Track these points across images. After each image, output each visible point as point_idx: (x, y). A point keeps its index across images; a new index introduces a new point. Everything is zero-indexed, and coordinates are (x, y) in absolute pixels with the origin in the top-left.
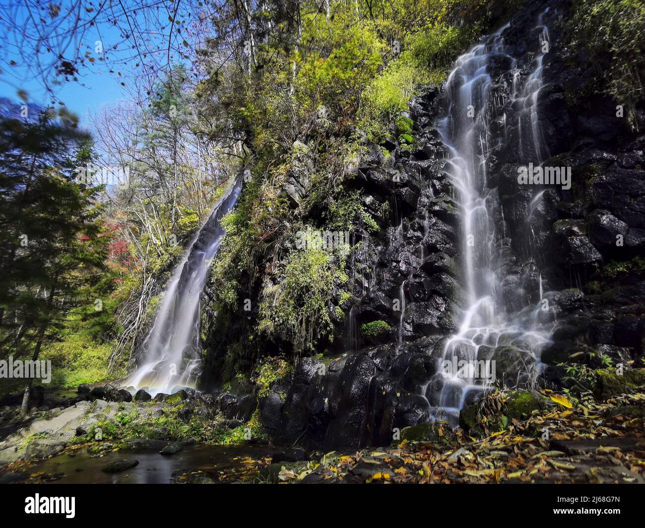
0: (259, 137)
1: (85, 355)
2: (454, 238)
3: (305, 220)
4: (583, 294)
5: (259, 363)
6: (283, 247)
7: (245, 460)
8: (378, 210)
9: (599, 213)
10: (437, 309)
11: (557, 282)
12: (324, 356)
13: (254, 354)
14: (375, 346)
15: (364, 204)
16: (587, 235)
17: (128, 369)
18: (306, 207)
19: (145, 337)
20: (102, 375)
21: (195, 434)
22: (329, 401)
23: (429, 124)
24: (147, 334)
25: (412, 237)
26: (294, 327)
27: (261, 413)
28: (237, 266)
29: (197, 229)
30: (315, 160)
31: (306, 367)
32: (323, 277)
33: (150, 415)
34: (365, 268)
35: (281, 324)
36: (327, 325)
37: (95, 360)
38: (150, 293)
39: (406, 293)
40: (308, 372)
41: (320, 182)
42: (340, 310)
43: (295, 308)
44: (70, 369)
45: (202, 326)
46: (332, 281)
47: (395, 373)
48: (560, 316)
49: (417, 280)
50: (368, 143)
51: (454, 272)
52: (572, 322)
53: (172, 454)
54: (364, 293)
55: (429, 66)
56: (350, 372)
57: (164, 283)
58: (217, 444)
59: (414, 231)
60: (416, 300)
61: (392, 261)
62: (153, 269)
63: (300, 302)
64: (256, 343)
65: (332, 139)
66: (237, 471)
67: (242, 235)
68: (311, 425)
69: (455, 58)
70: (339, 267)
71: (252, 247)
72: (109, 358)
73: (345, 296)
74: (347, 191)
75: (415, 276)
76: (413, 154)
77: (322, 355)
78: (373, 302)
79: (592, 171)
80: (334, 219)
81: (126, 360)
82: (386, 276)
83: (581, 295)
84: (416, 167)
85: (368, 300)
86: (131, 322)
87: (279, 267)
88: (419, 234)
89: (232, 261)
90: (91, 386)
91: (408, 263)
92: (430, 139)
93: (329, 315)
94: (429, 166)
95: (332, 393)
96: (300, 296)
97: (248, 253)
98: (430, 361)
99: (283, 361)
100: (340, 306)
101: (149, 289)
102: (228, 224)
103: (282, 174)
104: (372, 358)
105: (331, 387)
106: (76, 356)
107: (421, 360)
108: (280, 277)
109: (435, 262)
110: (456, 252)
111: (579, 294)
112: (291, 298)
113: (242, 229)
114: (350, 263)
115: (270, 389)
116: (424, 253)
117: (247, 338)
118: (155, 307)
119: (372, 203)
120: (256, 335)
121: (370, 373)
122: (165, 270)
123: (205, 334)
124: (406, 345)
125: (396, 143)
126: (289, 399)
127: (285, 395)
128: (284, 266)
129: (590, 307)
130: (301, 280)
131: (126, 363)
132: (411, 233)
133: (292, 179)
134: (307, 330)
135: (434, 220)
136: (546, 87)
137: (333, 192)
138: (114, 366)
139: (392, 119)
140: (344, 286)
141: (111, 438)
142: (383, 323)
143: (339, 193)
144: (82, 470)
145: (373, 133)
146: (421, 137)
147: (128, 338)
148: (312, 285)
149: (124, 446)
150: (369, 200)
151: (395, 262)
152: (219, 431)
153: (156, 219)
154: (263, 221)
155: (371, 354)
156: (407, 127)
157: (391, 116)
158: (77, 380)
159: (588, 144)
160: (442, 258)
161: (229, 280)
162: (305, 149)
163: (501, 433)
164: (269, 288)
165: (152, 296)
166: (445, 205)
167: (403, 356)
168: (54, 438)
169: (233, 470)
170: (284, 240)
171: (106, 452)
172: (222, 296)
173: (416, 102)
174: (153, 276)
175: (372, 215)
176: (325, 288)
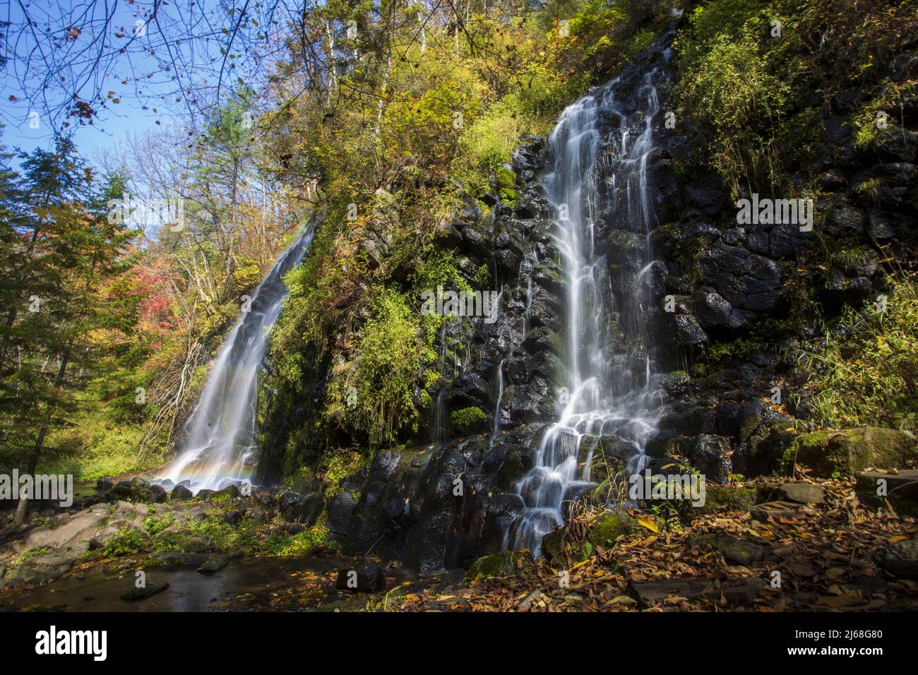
0: (335, 182)
1: (109, 439)
2: (559, 310)
3: (387, 283)
4: (689, 378)
5: (327, 456)
6: (359, 315)
7: (306, 576)
8: (474, 275)
9: (705, 290)
10: (538, 392)
11: (665, 364)
12: (406, 448)
13: (321, 444)
14: (466, 436)
15: (459, 267)
16: (694, 314)
17: (165, 456)
18: (389, 268)
19: (188, 416)
20: (130, 464)
21: (245, 544)
22: (410, 502)
23: (533, 179)
24: (191, 412)
25: (513, 308)
26: (370, 414)
27: (329, 515)
28: (302, 336)
29: (257, 284)
30: (401, 211)
31: (384, 462)
32: (406, 354)
33: (188, 520)
34: (458, 344)
35: (354, 410)
36: (410, 411)
37: (122, 445)
38: (196, 361)
39: (505, 374)
40: (386, 467)
41: (407, 239)
42: (427, 395)
43: (372, 391)
44: (88, 457)
45: (259, 405)
46: (417, 360)
47: (488, 469)
48: (667, 401)
49: (517, 359)
50: (464, 196)
51: (559, 350)
52: (678, 409)
53: (214, 571)
54: (456, 373)
55: (535, 114)
56: (437, 468)
57: (214, 349)
58: (272, 555)
59: (516, 300)
60: (516, 382)
61: (490, 336)
62: (200, 332)
63: (377, 384)
64: (324, 430)
65: (423, 188)
66: (295, 592)
67: (310, 296)
68: (388, 530)
69: (562, 108)
70: (427, 342)
71: (321, 313)
72: (141, 443)
73: (433, 376)
74: (438, 251)
75: (515, 354)
76: (516, 212)
77: (403, 446)
78: (466, 386)
79: (699, 245)
80: (422, 284)
81: (163, 445)
82: (483, 353)
83: (688, 379)
84: (519, 226)
85: (460, 383)
86: (170, 397)
87: (353, 339)
88: (521, 304)
89: (296, 329)
90: (116, 478)
91: (507, 339)
92: (534, 196)
93: (413, 400)
94: (533, 227)
95: (414, 493)
96: (378, 376)
97: (315, 320)
98: (528, 455)
99: (356, 454)
100: (427, 389)
101: (194, 357)
102: (294, 282)
103: (361, 227)
104: (462, 452)
105: (414, 486)
106: (96, 440)
107: (518, 453)
108: (354, 352)
109: (538, 338)
110: (561, 328)
111: (685, 377)
112: (366, 379)
113: (310, 289)
114: (440, 338)
115: (340, 487)
116: (526, 327)
117: (313, 424)
118: (201, 379)
119: (468, 266)
120: (324, 422)
121: (459, 469)
122: (215, 334)
123: (263, 416)
124: (502, 435)
125: (497, 198)
126: (363, 499)
127: (358, 493)
128: (359, 339)
129: (695, 392)
130: (380, 357)
131: (162, 449)
132: (512, 303)
133: (373, 234)
134: (386, 418)
135: (538, 289)
136: (654, 151)
137: (422, 252)
138: (147, 453)
139: (493, 170)
140: (432, 365)
141: (135, 551)
142: (477, 411)
143: (428, 253)
144: (93, 599)
145: (470, 184)
146: (525, 192)
147: (167, 417)
148: (394, 363)
149: (151, 563)
150: (464, 262)
151: (493, 337)
152: (276, 540)
153: (207, 271)
154: (335, 282)
155: (461, 446)
156: (510, 181)
157: (491, 167)
158: (97, 471)
159: (696, 216)
160: (546, 333)
161: (292, 352)
162: (391, 199)
163: (584, 563)
164: (341, 366)
165: (198, 365)
166: (549, 272)
167: (499, 447)
168: (58, 554)
169: (289, 591)
170: (360, 307)
171: (128, 572)
172: (283, 373)
173: (520, 153)
174: (201, 341)
175: (468, 279)
176: (409, 368)
